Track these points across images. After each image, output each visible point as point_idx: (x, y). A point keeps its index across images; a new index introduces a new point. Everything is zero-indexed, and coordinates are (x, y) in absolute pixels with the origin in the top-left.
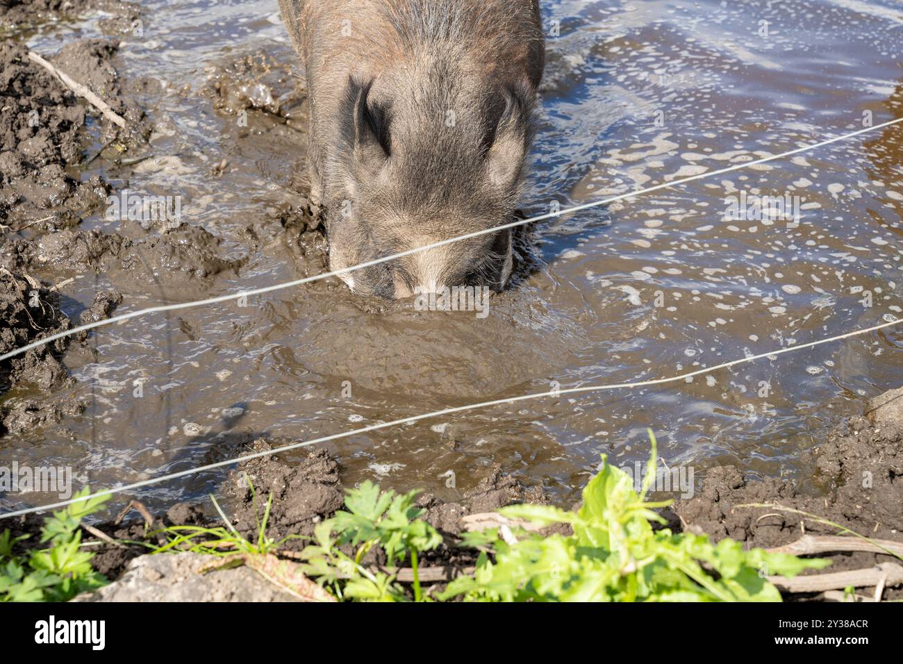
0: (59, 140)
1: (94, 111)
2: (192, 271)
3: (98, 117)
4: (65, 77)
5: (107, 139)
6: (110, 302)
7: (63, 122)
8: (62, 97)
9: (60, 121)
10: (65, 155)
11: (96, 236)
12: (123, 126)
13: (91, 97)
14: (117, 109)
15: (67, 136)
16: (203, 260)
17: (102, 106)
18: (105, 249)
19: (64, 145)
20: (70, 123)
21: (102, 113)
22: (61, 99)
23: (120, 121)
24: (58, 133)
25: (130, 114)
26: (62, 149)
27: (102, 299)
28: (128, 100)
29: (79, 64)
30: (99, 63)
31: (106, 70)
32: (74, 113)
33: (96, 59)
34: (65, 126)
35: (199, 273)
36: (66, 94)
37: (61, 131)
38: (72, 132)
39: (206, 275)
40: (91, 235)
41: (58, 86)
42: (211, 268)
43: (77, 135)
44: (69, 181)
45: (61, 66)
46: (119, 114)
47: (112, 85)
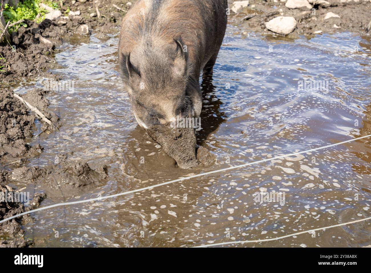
0: (23, 129)
1: (39, 117)
2: (74, 184)
3: (40, 120)
4: (28, 104)
5: (43, 129)
6: (41, 197)
7: (26, 122)
8: (26, 111)
9: (24, 121)
10: (25, 135)
11: (36, 169)
12: (50, 124)
13: (38, 112)
14: (48, 117)
15: (27, 128)
16: (79, 180)
17: (42, 116)
18: (40, 175)
19: (25, 131)
20: (28, 122)
21: (42, 118)
22: (25, 112)
23: (49, 122)
24: (23, 126)
25: (53, 119)
26: (24, 133)
27: (37, 196)
28: (53, 114)
29: (33, 98)
30: (42, 98)
31: (44, 101)
32: (30, 118)
33: (41, 97)
34: (26, 123)
35: (77, 185)
36: (27, 110)
37: (25, 126)
38: (29, 126)
39: (80, 186)
40: (34, 169)
41: (24, 107)
42: (82, 183)
43: (31, 127)
44: (26, 146)
45: (26, 99)
46: (48, 119)
47: (46, 107)
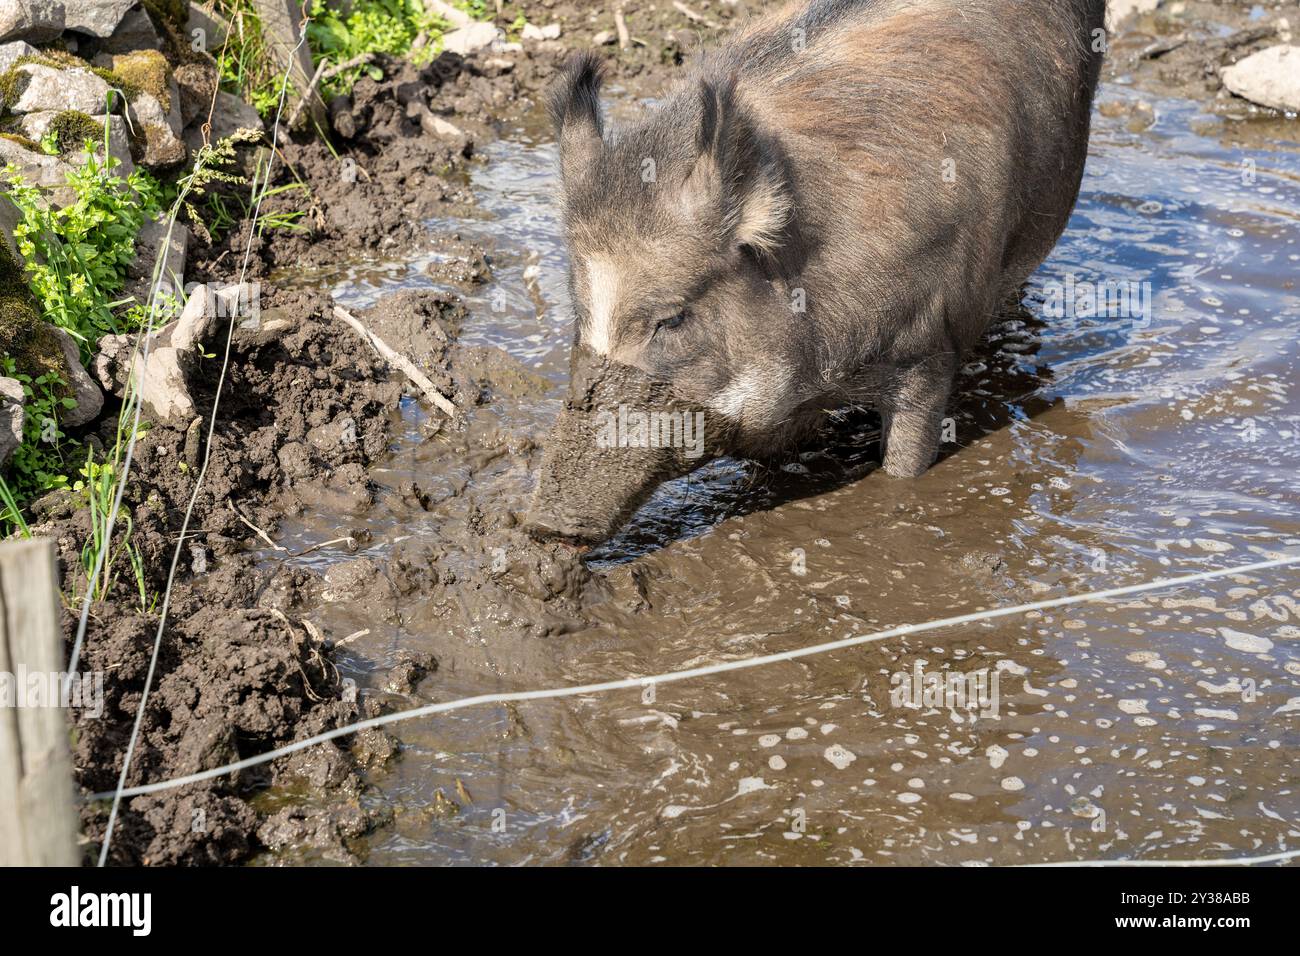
0: (363, 429)
1: (414, 390)
2: (527, 626)
3: (419, 397)
4: (378, 342)
5: (428, 430)
6: (416, 666)
7: (371, 404)
8: (372, 368)
9: (367, 402)
10: (369, 450)
11: (403, 568)
12: (451, 414)
13: (411, 371)
14: (444, 389)
15: (374, 424)
16: (544, 611)
17: (425, 384)
18: (413, 589)
19: (368, 436)
20: (380, 405)
21: (424, 394)
22: (370, 372)
23: (447, 406)
24: (362, 419)
25: (460, 397)
26: (366, 442)
27: (406, 661)
28: (460, 378)
29: (398, 323)
30: (425, 324)
31: (434, 334)
32: (386, 392)
33: (422, 319)
34: (372, 410)
35: (538, 629)
36: (377, 365)
37: (367, 417)
38: (381, 418)
39: (547, 633)
40: (396, 566)
41: (368, 354)
42: (553, 624)
43: (387, 423)
44: (372, 487)
45: (373, 325)
46: (446, 397)
47: (440, 355)
